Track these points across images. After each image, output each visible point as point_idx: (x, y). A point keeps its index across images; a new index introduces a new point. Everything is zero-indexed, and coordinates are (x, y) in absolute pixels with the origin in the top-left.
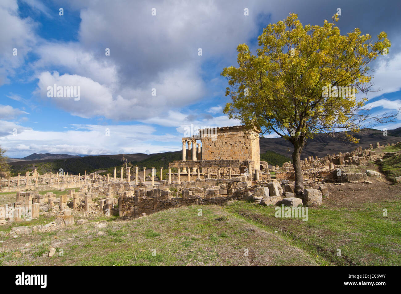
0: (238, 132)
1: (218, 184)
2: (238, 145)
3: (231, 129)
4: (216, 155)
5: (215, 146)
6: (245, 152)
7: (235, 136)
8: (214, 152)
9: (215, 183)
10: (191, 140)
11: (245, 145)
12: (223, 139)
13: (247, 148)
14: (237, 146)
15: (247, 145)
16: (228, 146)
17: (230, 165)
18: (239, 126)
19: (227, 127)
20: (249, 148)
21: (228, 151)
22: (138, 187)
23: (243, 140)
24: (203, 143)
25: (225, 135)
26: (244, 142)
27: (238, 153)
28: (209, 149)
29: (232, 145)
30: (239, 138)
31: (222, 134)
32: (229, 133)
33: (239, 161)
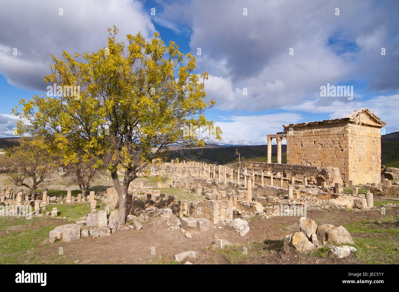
0: (331, 129)
1: (279, 195)
2: (330, 145)
3: (321, 124)
4: (303, 158)
5: (301, 146)
6: (339, 156)
7: (326, 133)
8: (300, 154)
9: (276, 192)
10: (276, 137)
11: (339, 145)
12: (311, 138)
13: (342, 150)
14: (329, 147)
15: (342, 146)
16: (317, 147)
17: (306, 172)
18: (331, 121)
19: (316, 122)
20: (345, 150)
21: (317, 153)
22: (212, 185)
23: (338, 139)
24: (288, 141)
25: (314, 132)
26: (338, 142)
27: (330, 156)
28: (295, 150)
29: (322, 145)
30: (332, 136)
31: (310, 131)
32: (319, 130)
33: (316, 169)
